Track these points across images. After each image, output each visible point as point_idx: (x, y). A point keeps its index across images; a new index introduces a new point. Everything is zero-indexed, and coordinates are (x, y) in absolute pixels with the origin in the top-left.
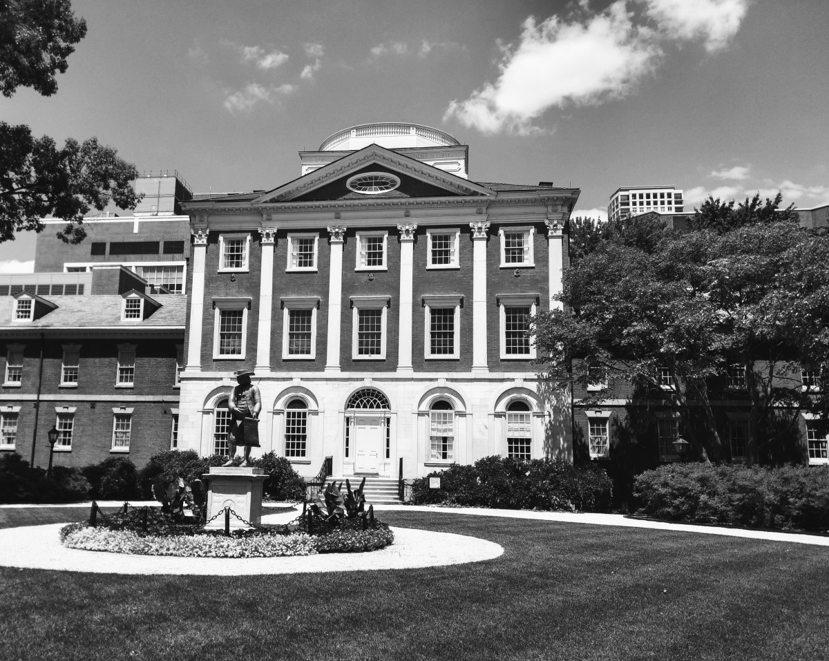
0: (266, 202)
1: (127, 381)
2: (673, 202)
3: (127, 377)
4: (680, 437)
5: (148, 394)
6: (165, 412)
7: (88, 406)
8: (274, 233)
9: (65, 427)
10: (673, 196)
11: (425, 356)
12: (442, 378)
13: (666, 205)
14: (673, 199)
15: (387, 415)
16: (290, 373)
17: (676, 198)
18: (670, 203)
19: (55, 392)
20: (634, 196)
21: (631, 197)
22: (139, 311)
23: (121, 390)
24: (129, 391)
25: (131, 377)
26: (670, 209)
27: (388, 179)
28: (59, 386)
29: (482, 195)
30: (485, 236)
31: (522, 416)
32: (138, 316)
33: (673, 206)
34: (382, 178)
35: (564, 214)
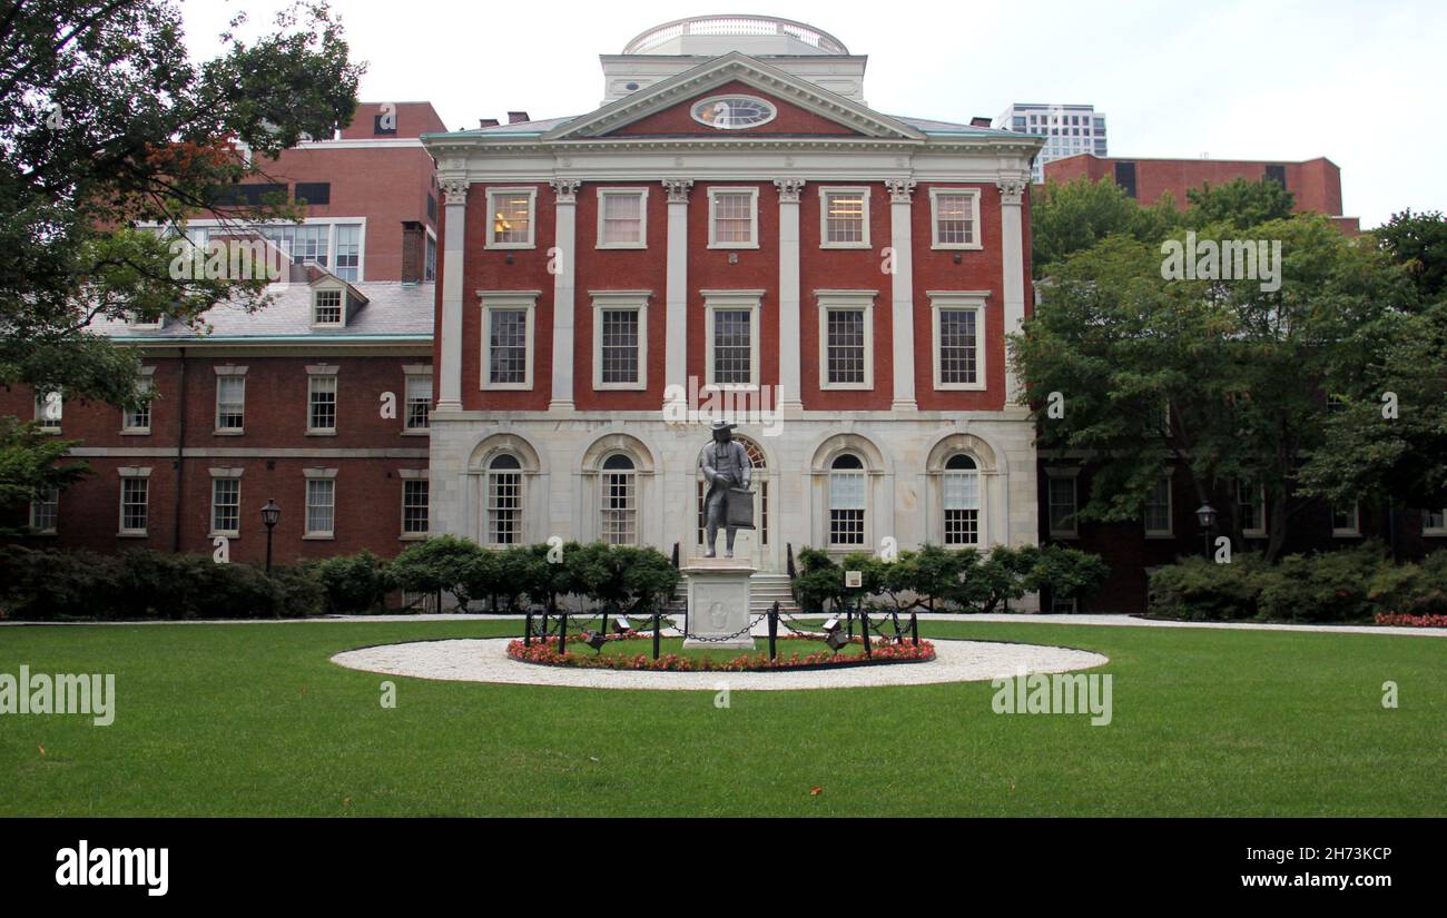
0: (563, 138)
1: (324, 426)
2: (1091, 132)
3: (323, 419)
4: (1207, 504)
5: (359, 447)
6: (389, 476)
7: (263, 466)
8: (576, 188)
9: (227, 501)
10: (1091, 122)
11: (821, 385)
12: (846, 420)
13: (1081, 135)
14: (1091, 127)
15: (764, 478)
16: (607, 413)
17: (1096, 125)
18: (1087, 132)
19: (206, 444)
20: (1034, 119)
21: (1028, 121)
22: (338, 311)
23: (316, 441)
24: (328, 441)
25: (331, 419)
26: (1087, 142)
27: (756, 106)
28: (214, 433)
29: (905, 137)
30: (909, 201)
31: (965, 476)
32: (338, 320)
33: (1092, 137)
34: (747, 104)
35: (1024, 172)
